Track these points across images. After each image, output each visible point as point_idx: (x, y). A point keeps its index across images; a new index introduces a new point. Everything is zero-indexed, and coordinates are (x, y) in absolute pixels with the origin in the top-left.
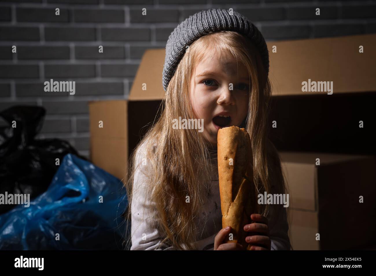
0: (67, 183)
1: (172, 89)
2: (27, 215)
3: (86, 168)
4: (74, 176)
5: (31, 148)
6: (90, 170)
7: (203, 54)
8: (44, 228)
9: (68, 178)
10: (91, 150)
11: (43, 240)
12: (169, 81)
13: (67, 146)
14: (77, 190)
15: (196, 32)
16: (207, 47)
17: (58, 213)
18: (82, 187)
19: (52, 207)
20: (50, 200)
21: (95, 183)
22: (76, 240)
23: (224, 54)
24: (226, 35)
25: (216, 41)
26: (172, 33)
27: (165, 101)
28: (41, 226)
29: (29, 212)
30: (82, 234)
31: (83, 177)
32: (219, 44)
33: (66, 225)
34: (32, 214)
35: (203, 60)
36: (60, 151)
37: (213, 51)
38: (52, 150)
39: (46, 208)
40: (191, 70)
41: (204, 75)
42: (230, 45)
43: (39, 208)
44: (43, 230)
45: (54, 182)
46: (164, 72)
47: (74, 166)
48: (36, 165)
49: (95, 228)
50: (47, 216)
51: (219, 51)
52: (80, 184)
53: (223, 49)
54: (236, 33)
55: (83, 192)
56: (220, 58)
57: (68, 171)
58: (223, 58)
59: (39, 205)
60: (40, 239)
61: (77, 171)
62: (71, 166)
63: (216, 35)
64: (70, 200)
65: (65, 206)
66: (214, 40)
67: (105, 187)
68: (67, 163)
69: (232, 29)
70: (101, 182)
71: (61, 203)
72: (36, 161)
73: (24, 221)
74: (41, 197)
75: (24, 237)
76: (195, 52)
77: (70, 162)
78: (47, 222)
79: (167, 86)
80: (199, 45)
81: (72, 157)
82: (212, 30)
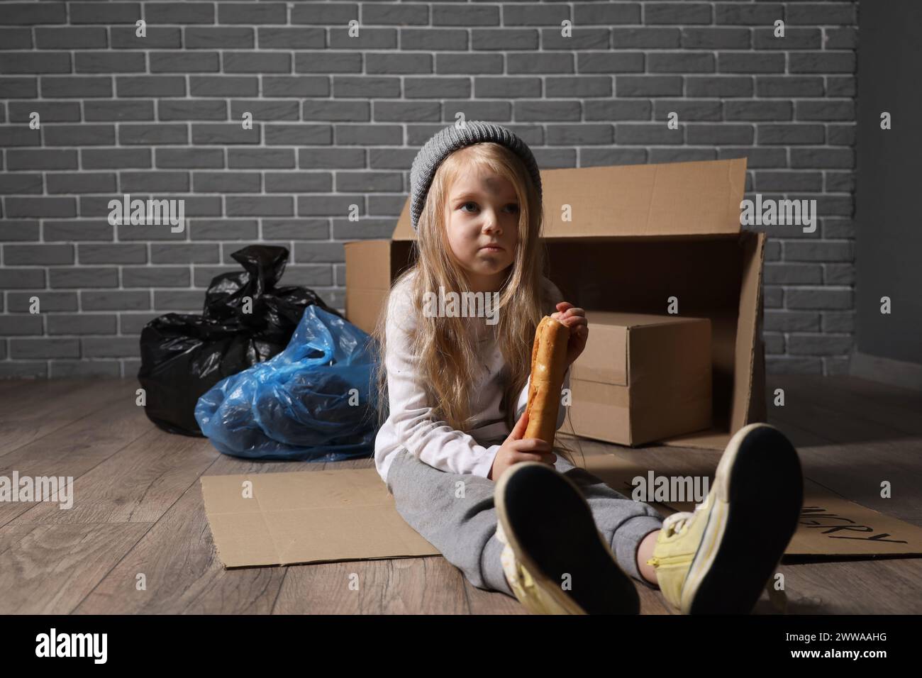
0: (308, 342)
1: (423, 226)
2: (259, 377)
3: (333, 323)
4: (317, 333)
5: (267, 297)
6: (339, 326)
7: (456, 173)
8: (279, 393)
9: (310, 336)
10: (346, 308)
11: (278, 408)
12: (418, 217)
13: (313, 296)
14: (321, 350)
15: (445, 148)
16: (460, 164)
17: (297, 377)
18: (326, 346)
19: (288, 369)
20: (287, 361)
21: (344, 341)
22: (318, 410)
23: (481, 168)
24: (482, 147)
25: (470, 155)
26: (416, 159)
27: (416, 242)
28: (275, 391)
29: (262, 374)
30: (326, 403)
31: (327, 334)
32: (474, 158)
33: (306, 391)
34: (265, 376)
35: (456, 181)
36: (304, 302)
37: (468, 168)
38: (294, 300)
39: (283, 370)
40: (443, 196)
41: (461, 198)
42: (488, 157)
43: (274, 369)
44: (277, 395)
45: (293, 339)
46: (411, 206)
47: (317, 320)
48: (274, 319)
49: (342, 397)
50: (283, 380)
51: (475, 165)
52: (323, 343)
53: (480, 163)
54: (494, 144)
55: (326, 352)
56: (478, 175)
57: (310, 326)
58: (481, 174)
59: (274, 366)
60: (274, 406)
61: (321, 326)
62: (313, 320)
63: (469, 149)
64: (311, 361)
65: (305, 369)
66: (468, 155)
67: (356, 348)
68: (309, 317)
69: (488, 140)
70: (351, 341)
71: (300, 365)
72: (274, 313)
73: (255, 384)
74: (278, 356)
75: (254, 403)
76: (446, 172)
77: (313, 315)
78: (283, 386)
79: (416, 225)
80: (450, 164)
81: (315, 308)
82: (464, 144)
